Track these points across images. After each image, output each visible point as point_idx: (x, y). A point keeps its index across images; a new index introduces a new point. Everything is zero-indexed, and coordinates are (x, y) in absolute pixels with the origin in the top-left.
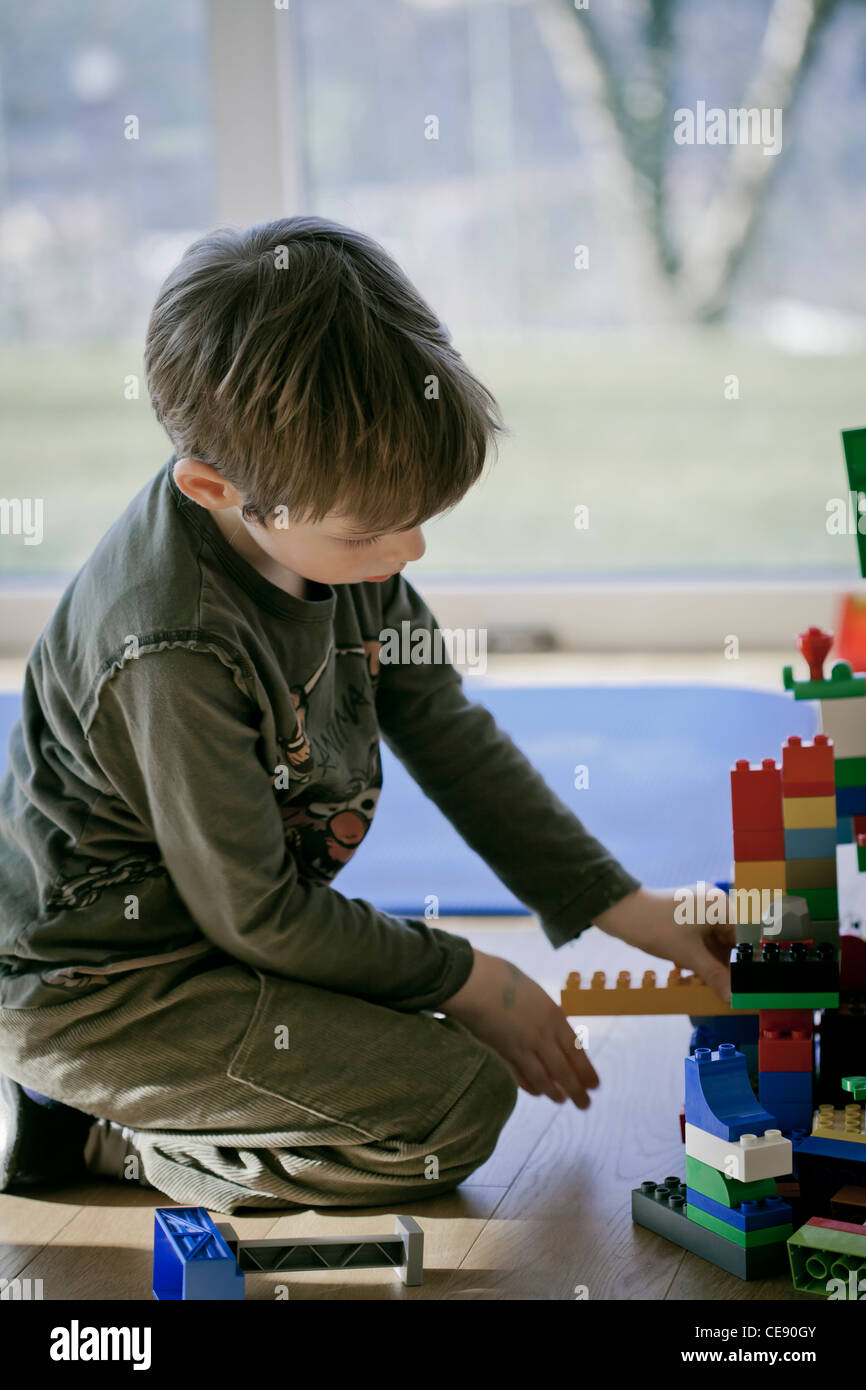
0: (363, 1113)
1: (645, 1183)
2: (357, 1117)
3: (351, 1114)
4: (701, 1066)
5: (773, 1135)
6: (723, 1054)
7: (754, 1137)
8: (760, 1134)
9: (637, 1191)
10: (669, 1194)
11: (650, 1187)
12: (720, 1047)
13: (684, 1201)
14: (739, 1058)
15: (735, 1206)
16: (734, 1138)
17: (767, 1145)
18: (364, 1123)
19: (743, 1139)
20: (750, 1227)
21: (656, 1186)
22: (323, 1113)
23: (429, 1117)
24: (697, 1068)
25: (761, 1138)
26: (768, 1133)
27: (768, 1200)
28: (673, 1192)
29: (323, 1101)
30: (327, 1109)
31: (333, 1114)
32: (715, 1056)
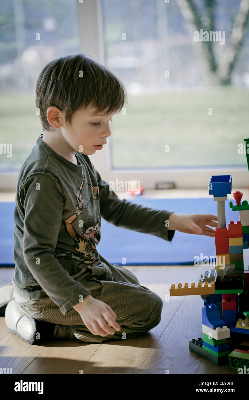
0: (132, 316)
1: (192, 340)
2: (130, 317)
3: (129, 316)
4: (206, 310)
5: (225, 328)
6: (212, 306)
7: (220, 328)
8: (222, 327)
9: (191, 342)
10: (199, 343)
11: (194, 341)
12: (211, 304)
13: (202, 345)
14: (216, 307)
15: (215, 346)
16: (215, 328)
17: (223, 330)
18: (132, 318)
19: (217, 329)
20: (219, 351)
21: (195, 340)
22: (122, 317)
23: (147, 314)
24: (205, 310)
25: (222, 328)
26: (224, 327)
27: (224, 345)
28: (200, 342)
29: (121, 314)
30: (122, 316)
31: (124, 317)
32: (210, 307)
